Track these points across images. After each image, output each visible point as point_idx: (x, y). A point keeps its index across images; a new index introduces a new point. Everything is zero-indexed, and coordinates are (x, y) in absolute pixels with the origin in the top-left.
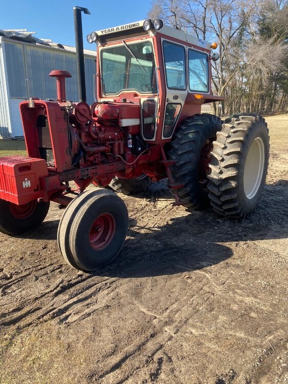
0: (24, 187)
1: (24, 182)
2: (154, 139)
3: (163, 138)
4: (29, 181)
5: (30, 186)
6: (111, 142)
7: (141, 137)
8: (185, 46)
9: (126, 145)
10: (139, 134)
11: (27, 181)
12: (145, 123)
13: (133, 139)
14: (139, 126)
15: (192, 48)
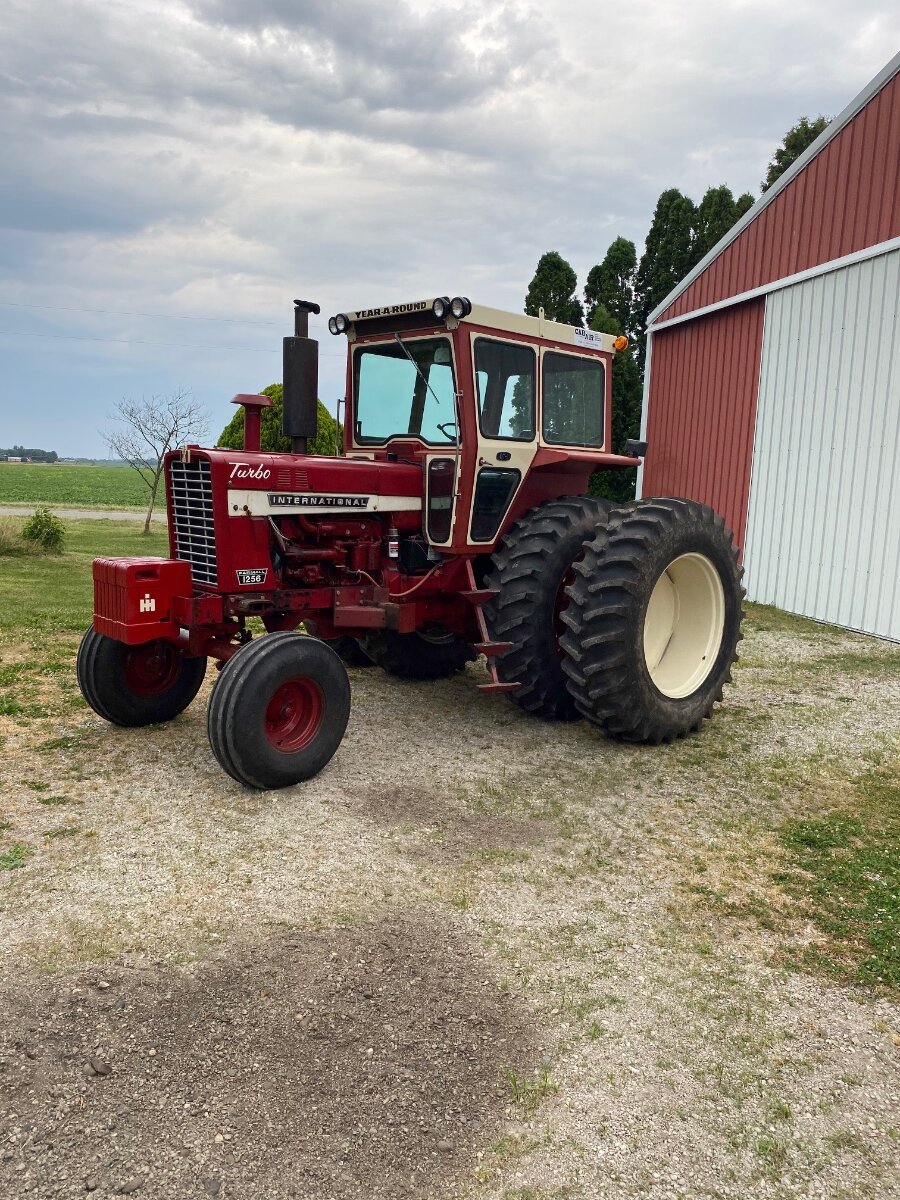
0: (142, 610)
1: (142, 601)
2: (449, 543)
3: (470, 542)
4: (153, 601)
5: (153, 609)
6: (350, 542)
7: (423, 537)
8: (535, 347)
9: (384, 550)
10: (419, 531)
11: (149, 599)
12: (433, 507)
13: (402, 538)
14: (421, 513)
15: (557, 350)
